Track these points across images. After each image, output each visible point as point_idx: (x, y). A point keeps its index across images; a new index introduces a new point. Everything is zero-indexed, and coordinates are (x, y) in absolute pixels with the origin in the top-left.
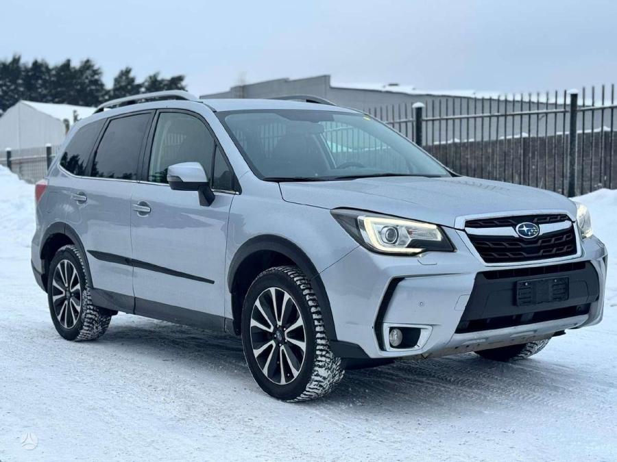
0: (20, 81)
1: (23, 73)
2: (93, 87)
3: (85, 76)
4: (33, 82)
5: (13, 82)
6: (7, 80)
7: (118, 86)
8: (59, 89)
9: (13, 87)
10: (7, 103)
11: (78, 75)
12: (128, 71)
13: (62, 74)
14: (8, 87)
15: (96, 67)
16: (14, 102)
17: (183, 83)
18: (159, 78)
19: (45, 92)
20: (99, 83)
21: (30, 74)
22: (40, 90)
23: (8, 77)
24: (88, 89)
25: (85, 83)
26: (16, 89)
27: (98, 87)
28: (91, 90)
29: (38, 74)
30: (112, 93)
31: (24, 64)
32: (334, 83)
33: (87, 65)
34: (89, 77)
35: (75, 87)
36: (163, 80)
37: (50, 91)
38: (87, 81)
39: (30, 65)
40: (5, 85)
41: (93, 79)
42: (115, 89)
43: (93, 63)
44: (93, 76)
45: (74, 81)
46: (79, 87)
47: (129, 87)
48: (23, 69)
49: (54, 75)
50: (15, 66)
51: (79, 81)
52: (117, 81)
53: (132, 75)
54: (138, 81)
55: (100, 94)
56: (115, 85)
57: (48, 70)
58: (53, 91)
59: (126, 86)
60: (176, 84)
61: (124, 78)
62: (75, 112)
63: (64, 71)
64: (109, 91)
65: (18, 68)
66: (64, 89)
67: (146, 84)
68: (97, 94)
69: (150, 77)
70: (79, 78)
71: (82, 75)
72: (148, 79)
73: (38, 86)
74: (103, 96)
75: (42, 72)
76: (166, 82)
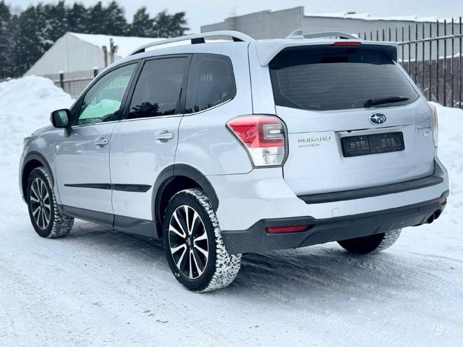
0: (65, 19)
1: (66, 13)
2: (118, 23)
3: (112, 14)
4: (74, 19)
5: (60, 20)
6: (56, 18)
7: (136, 21)
8: (94, 25)
9: (60, 24)
10: (56, 36)
11: (107, 13)
12: (143, 10)
13: (96, 13)
14: (57, 24)
15: (119, 7)
16: (62, 34)
17: (185, 18)
18: (167, 14)
19: (83, 27)
20: (122, 19)
21: (72, 13)
22: (79, 26)
23: (56, 17)
24: (115, 24)
25: (112, 19)
26: (62, 25)
27: (122, 23)
28: (117, 24)
29: (78, 14)
30: (132, 27)
31: (67, 6)
32: (307, 14)
33: (113, 6)
34: (115, 15)
35: (105, 22)
36: (169, 16)
37: (87, 26)
38: (114, 18)
39: (71, 7)
40: (54, 22)
41: (118, 16)
42: (135, 24)
43: (117, 4)
44: (118, 14)
45: (104, 19)
46: (108, 23)
47: (145, 22)
48: (67, 10)
49: (90, 14)
50: (61, 8)
51: (108, 18)
52: (136, 17)
53: (146, 12)
54: (152, 17)
55: (123, 27)
56: (134, 20)
57: (85, 11)
58: (89, 26)
59: (142, 21)
60: (179, 19)
61: (141, 15)
62: (111, 40)
63: (97, 11)
64: (130, 25)
65: (63, 9)
66: (97, 25)
67: (157, 19)
68: (121, 28)
69: (160, 14)
70: (108, 16)
71: (110, 13)
72: (159, 16)
73: (78, 22)
74: (126, 29)
75: (80, 12)
76: (171, 18)
